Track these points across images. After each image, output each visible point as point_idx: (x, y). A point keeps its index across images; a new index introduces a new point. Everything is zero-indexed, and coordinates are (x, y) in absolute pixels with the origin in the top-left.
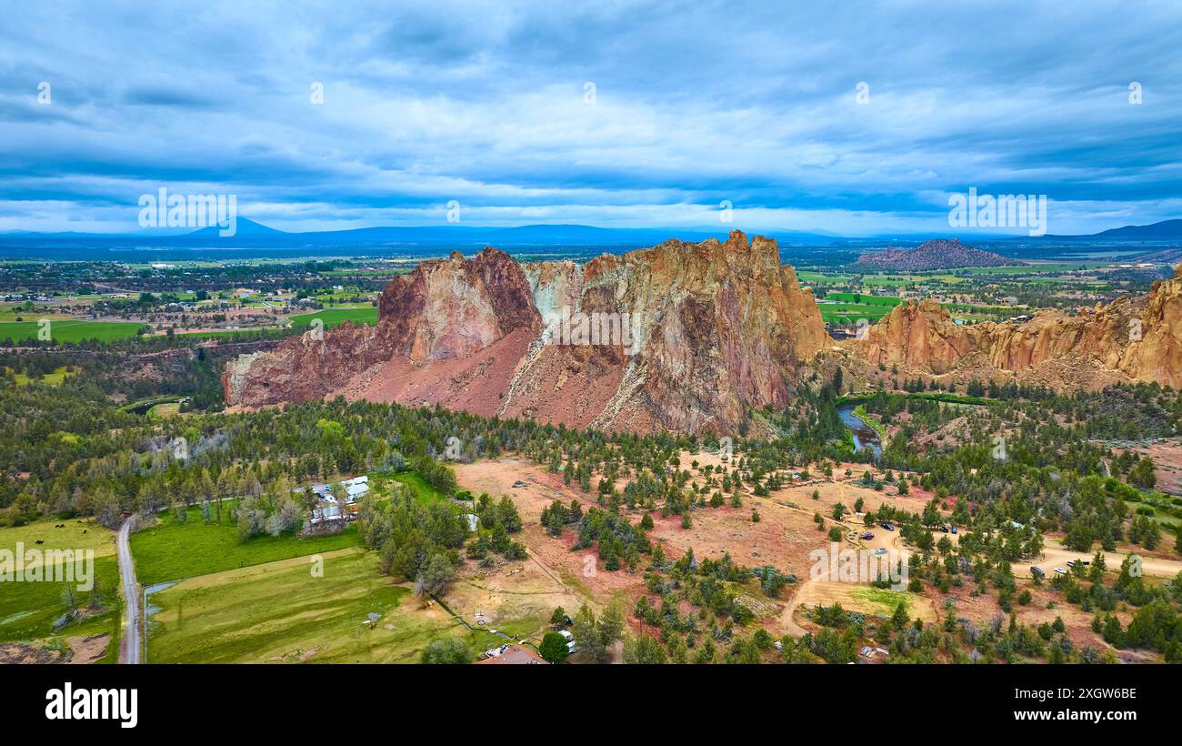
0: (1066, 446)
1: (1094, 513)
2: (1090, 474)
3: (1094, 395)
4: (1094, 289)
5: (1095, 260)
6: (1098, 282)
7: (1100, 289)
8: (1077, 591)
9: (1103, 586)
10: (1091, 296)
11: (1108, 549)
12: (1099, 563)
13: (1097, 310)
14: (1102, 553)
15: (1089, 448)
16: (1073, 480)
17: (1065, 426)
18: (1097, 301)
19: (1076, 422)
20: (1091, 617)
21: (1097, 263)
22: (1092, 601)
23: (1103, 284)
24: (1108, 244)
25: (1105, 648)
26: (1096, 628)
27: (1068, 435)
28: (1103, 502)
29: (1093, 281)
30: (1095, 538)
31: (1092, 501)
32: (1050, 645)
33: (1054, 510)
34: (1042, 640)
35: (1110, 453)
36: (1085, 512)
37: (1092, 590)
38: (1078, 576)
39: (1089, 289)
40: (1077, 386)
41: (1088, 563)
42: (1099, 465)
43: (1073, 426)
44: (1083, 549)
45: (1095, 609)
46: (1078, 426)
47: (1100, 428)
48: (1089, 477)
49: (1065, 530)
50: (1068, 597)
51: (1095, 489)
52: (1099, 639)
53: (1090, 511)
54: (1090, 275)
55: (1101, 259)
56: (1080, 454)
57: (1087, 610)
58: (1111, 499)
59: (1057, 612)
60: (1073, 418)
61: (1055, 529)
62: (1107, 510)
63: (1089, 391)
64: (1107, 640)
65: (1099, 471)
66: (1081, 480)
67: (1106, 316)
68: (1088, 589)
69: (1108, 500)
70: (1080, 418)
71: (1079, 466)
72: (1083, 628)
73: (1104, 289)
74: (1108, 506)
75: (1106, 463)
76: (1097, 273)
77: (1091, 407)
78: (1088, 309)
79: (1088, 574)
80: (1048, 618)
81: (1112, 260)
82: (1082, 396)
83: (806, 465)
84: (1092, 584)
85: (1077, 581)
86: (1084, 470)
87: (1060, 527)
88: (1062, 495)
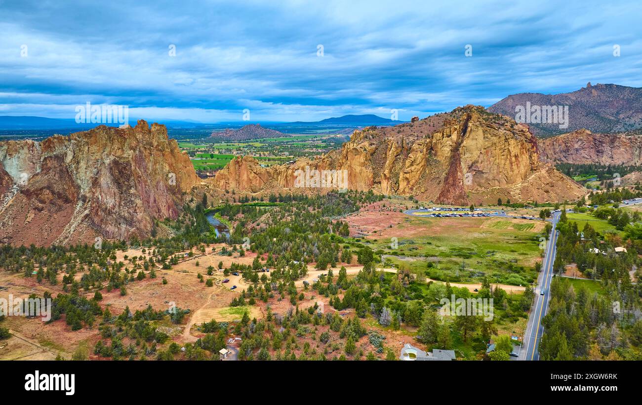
0: (314, 222)
1: (327, 251)
2: (324, 233)
3: (323, 196)
4: (320, 147)
5: (320, 133)
6: (323, 144)
7: (323, 147)
8: (323, 289)
9: (332, 284)
10: (319, 150)
11: (333, 266)
12: (330, 274)
13: (323, 157)
14: (331, 269)
15: (323, 221)
16: (318, 237)
17: (313, 212)
18: (322, 152)
19: (317, 210)
20: (329, 299)
21: (321, 135)
22: (329, 292)
23: (324, 144)
24: (325, 126)
25: (335, 311)
26: (331, 304)
27: (314, 216)
28: (330, 245)
29: (320, 143)
30: (328, 262)
31: (327, 245)
32: (313, 316)
33: (311, 252)
34: (310, 315)
35: (332, 222)
36: (323, 251)
37: (329, 286)
38: (322, 282)
39: (319, 147)
40: (316, 193)
41: (326, 275)
42: (328, 228)
43: (316, 212)
44: (323, 269)
45: (330, 295)
46: (318, 211)
47: (328, 211)
48: (324, 235)
49: (316, 261)
50: (319, 292)
51: (327, 240)
52: (332, 308)
53: (325, 250)
54: (318, 140)
55: (323, 133)
56: (320, 224)
57: (327, 296)
58: (333, 244)
59: (315, 300)
60: (316, 208)
61: (312, 261)
62: (332, 249)
63: (322, 195)
64: (336, 308)
65: (328, 231)
66: (321, 236)
67: (326, 159)
68: (327, 286)
69: (332, 244)
70: (319, 208)
71: (320, 230)
72: (326, 305)
73: (325, 147)
74: (332, 247)
75: (330, 227)
76: (321, 140)
77: (323, 202)
78: (319, 156)
79: (326, 279)
80: (311, 304)
81: (326, 133)
82: (319, 197)
83: (191, 248)
84: (327, 284)
85: (322, 284)
86: (322, 232)
87: (314, 260)
88: (314, 245)
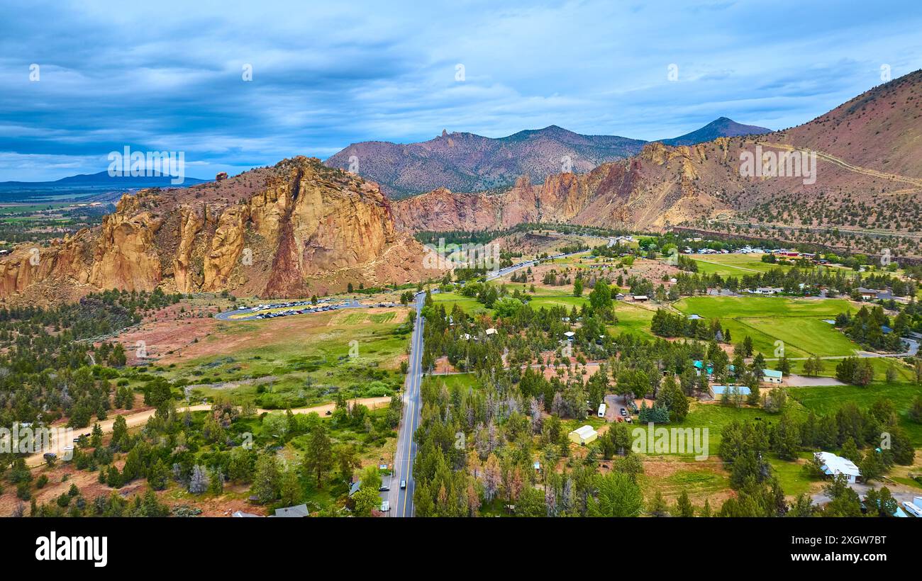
0: (59, 350)
1: (88, 395)
2: (80, 367)
3: (74, 306)
4: (61, 224)
5: (59, 201)
6: (65, 218)
7: (66, 224)
8: (84, 459)
9: (102, 447)
10: (60, 230)
11: (102, 418)
12: (97, 431)
13: (66, 240)
14: (98, 423)
15: (76, 347)
16: (68, 375)
17: (55, 334)
18: (65, 233)
19: (63, 330)
20: (97, 474)
21: (61, 204)
22: (96, 462)
23: (68, 219)
24: (67, 189)
25: (110, 491)
26: (102, 480)
27: (58, 341)
28: (93, 385)
29: (59, 218)
30: (91, 414)
31: (86, 385)
32: (69, 509)
33: (57, 402)
34: (62, 509)
35: (93, 347)
36: (81, 397)
37: (95, 453)
38: (83, 447)
39: (58, 224)
40: (60, 301)
41: (89, 435)
42: (86, 358)
43: (61, 333)
44: (84, 426)
45: (99, 467)
46: (65, 332)
47: (83, 330)
48: (80, 369)
49: (68, 416)
50: (78, 466)
51: (86, 377)
52: (105, 488)
53: (84, 395)
54: (57, 213)
55: (64, 200)
56: (70, 353)
57: (94, 469)
58: (98, 381)
59: (71, 482)
60: (60, 327)
61: (59, 417)
62: (97, 390)
63: (70, 303)
64: (111, 486)
65: (87, 363)
66: (74, 373)
67: (74, 244)
68: (92, 453)
69: (97, 382)
70: (66, 325)
71: (71, 363)
72: (93, 484)
73: (70, 223)
74: (97, 387)
75: (91, 356)
76: (61, 212)
77: (73, 316)
78: (59, 240)
79: (90, 442)
80: (65, 489)
81: (71, 201)
82: (65, 308)
84: (93, 449)
85: (83, 451)
86: (75, 365)
87: (63, 415)
88: (61, 389)
